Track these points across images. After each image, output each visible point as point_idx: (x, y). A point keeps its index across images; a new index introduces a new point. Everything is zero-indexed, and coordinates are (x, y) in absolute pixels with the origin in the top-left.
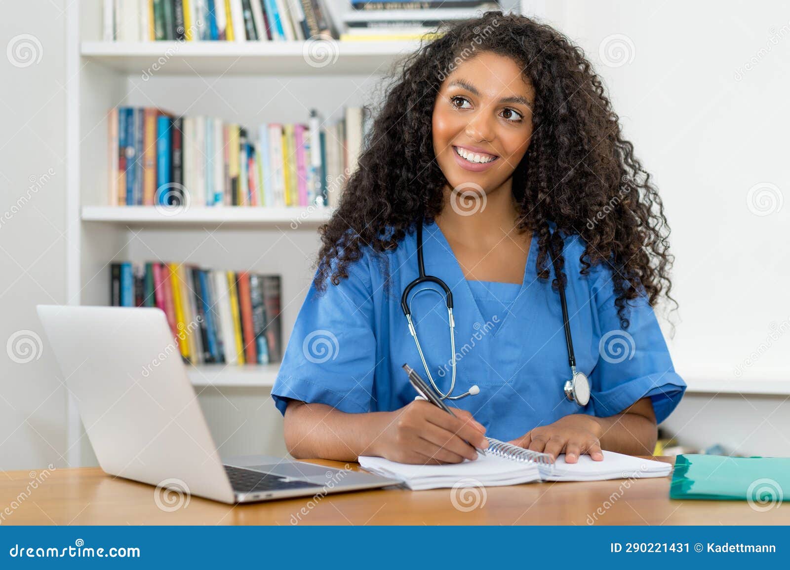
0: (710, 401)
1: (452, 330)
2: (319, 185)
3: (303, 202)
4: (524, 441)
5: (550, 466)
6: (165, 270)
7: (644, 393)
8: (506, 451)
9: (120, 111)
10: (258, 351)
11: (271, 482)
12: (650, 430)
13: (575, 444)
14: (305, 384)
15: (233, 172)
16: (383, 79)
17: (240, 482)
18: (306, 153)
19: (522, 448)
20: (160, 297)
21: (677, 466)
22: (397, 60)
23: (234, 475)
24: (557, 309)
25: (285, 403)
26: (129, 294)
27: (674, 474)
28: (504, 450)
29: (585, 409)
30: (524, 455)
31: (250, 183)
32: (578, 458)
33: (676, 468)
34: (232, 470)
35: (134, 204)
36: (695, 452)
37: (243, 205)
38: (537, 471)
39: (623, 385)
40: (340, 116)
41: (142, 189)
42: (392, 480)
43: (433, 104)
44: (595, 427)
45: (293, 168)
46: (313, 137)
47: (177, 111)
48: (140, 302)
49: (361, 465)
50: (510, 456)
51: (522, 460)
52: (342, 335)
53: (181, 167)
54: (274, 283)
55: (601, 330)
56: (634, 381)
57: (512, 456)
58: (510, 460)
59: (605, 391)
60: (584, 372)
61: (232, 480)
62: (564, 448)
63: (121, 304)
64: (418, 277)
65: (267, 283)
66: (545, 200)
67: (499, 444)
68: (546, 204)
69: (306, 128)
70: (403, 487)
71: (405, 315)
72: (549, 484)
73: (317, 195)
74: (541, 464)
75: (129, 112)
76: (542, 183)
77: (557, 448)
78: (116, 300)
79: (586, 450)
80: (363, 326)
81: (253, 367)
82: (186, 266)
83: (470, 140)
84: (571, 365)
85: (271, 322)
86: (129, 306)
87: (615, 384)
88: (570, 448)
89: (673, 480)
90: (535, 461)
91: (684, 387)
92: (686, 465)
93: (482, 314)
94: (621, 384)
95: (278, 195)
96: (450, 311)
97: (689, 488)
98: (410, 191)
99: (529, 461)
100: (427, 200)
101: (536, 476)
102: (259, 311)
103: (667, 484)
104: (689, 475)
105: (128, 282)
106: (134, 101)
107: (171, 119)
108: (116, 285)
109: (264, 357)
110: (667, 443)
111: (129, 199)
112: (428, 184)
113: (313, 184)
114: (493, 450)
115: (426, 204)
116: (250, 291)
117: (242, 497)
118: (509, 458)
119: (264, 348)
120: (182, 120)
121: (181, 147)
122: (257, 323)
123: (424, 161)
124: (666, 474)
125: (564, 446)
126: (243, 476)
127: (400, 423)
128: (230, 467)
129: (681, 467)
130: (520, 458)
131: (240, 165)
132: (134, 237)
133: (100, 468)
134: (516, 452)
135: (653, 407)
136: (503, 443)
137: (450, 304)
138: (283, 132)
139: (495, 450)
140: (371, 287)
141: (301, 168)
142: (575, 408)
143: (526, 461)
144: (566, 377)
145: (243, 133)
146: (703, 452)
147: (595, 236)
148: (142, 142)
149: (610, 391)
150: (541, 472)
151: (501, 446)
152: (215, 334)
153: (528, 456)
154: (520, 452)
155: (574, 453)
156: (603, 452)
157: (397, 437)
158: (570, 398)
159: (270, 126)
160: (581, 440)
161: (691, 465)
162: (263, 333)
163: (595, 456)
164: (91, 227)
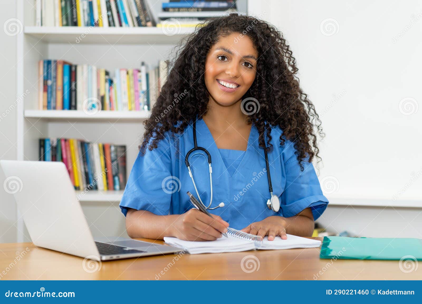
0: (345, 210)
1: (211, 174)
2: (146, 100)
3: (137, 108)
4: (247, 229)
5: (260, 242)
6: (67, 143)
7: (307, 206)
8: (238, 234)
9: (44, 62)
10: (114, 184)
11: (119, 250)
12: (310, 224)
13: (273, 231)
14: (137, 200)
15: (102, 93)
16: (176, 47)
17: (103, 250)
18: (139, 83)
19: (246, 233)
20: (64, 156)
21: (324, 242)
22: (183, 37)
23: (101, 246)
24: (264, 163)
25: (126, 210)
26: (49, 155)
27: (322, 246)
28: (237, 234)
29: (277, 214)
30: (247, 236)
31: (110, 99)
32: (274, 238)
33: (323, 243)
34: (99, 244)
35: (52, 109)
36: (334, 235)
37: (107, 110)
38: (254, 245)
39: (297, 201)
40: (156, 65)
41: (56, 102)
42: (180, 249)
43: (205, 59)
44: (283, 222)
45: (132, 91)
46: (143, 76)
47: (74, 62)
48: (54, 159)
49: (165, 241)
50: (240, 237)
51: (246, 239)
52: (155, 176)
53: (75, 91)
54: (123, 149)
55: (286, 174)
56: (303, 199)
57: (241, 237)
58: (240, 239)
59: (288, 205)
60: (277, 195)
61: (99, 249)
62: (268, 233)
63: (44, 160)
64: (194, 147)
65: (119, 149)
66: (266, 107)
67: (235, 231)
68: (266, 109)
69: (139, 71)
70: (187, 253)
71: (187, 167)
72: (259, 251)
73: (145, 105)
74: (256, 241)
75: (49, 62)
76: (264, 99)
77: (264, 233)
78: (42, 158)
79: (279, 234)
80: (166, 172)
81: (111, 192)
82: (78, 140)
83: (228, 76)
84: (270, 191)
85: (121, 169)
86: (49, 161)
87: (293, 201)
88: (270, 233)
89: (322, 249)
90: (253, 240)
91: (327, 203)
92: (328, 241)
93: (226, 166)
94: (296, 201)
95: (125, 105)
96: (210, 165)
97: (330, 253)
98: (191, 103)
99: (250, 239)
100: (200, 108)
101: (253, 247)
102: (115, 163)
103: (319, 251)
104: (330, 247)
105: (48, 149)
106: (51, 57)
107: (71, 66)
108: (42, 150)
109: (117, 187)
110: (320, 230)
111: (48, 106)
112: (202, 100)
113: (142, 99)
114: (231, 234)
115: (200, 110)
116: (110, 153)
117: (104, 258)
118: (239, 238)
119: (117, 182)
120: (76, 67)
121: (76, 80)
122: (114, 170)
123: (200, 88)
124: (318, 246)
125: (267, 232)
126: (105, 247)
127: (184, 220)
128: (98, 242)
129: (326, 242)
130: (245, 238)
131: (105, 90)
132: (51, 126)
133: (32, 243)
134: (243, 235)
135: (312, 213)
136: (237, 230)
137: (210, 161)
138: (127, 73)
139: (233, 234)
140: (170, 152)
141: (136, 91)
142: (272, 213)
143: (248, 239)
144: (268, 197)
145: (107, 73)
146: (338, 235)
147: (288, 125)
148: (56, 78)
149: (290, 205)
150: (255, 245)
151: (235, 232)
152: (93, 175)
153: (249, 237)
154: (245, 235)
155: (272, 235)
156: (287, 235)
157: (183, 228)
158: (270, 208)
159: (121, 70)
160: (276, 229)
161: (331, 242)
162: (117, 175)
163: (283, 237)
164: (29, 120)
